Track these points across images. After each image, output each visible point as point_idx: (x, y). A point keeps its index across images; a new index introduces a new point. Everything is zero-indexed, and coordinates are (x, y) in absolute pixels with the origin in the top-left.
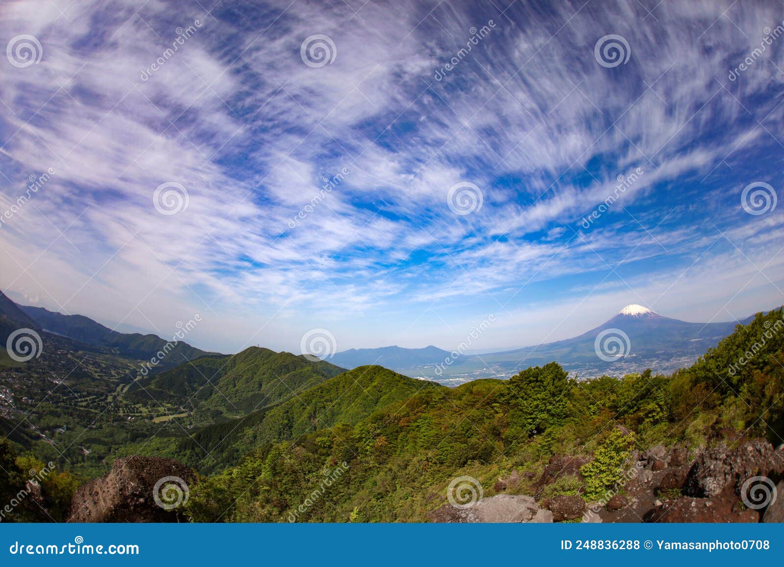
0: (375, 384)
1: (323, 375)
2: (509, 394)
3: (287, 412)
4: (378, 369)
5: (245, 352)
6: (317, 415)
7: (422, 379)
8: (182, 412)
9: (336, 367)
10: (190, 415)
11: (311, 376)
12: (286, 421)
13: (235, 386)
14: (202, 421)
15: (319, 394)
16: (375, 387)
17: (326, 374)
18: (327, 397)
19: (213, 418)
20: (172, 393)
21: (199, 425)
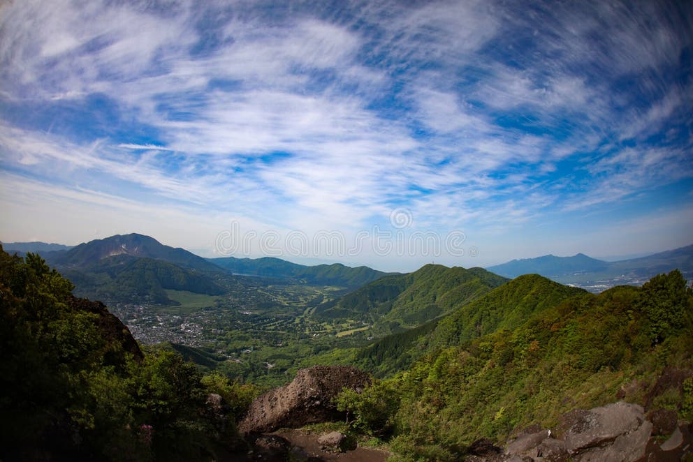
0: (533, 291)
1: (489, 285)
2: (641, 301)
3: (457, 320)
4: (536, 278)
5: (421, 269)
6: (483, 323)
7: (572, 286)
8: (363, 327)
9: (500, 277)
10: (371, 328)
11: (479, 287)
12: (456, 329)
13: (412, 300)
14: (380, 333)
15: (486, 302)
16: (533, 294)
17: (492, 284)
18: (492, 306)
19: (391, 329)
20: (355, 311)
21: (378, 336)
